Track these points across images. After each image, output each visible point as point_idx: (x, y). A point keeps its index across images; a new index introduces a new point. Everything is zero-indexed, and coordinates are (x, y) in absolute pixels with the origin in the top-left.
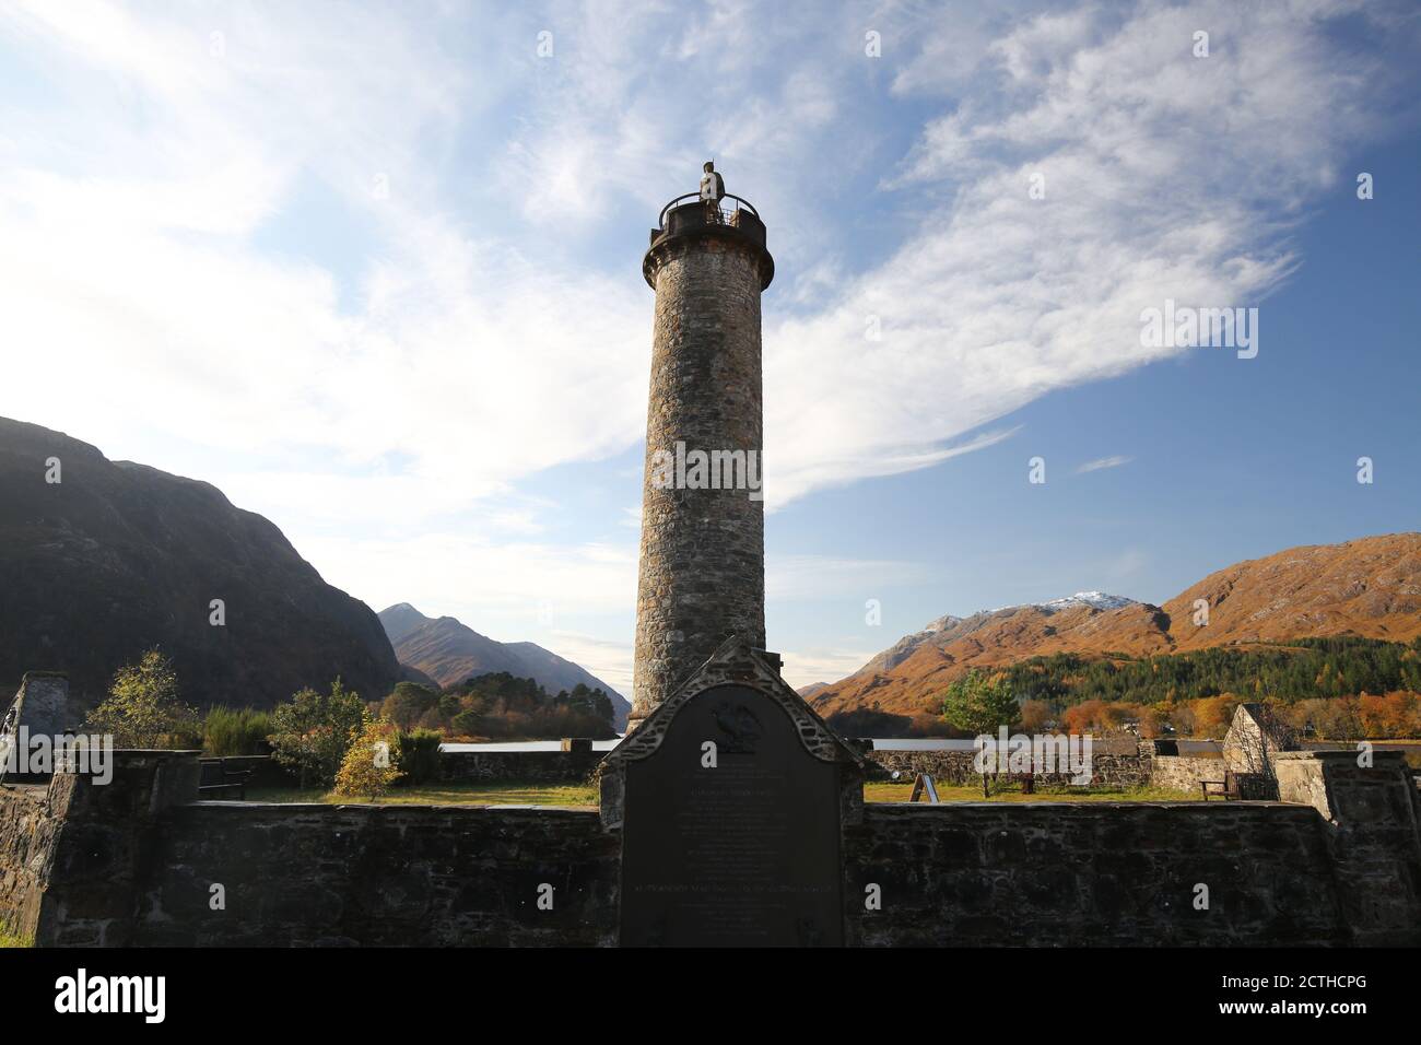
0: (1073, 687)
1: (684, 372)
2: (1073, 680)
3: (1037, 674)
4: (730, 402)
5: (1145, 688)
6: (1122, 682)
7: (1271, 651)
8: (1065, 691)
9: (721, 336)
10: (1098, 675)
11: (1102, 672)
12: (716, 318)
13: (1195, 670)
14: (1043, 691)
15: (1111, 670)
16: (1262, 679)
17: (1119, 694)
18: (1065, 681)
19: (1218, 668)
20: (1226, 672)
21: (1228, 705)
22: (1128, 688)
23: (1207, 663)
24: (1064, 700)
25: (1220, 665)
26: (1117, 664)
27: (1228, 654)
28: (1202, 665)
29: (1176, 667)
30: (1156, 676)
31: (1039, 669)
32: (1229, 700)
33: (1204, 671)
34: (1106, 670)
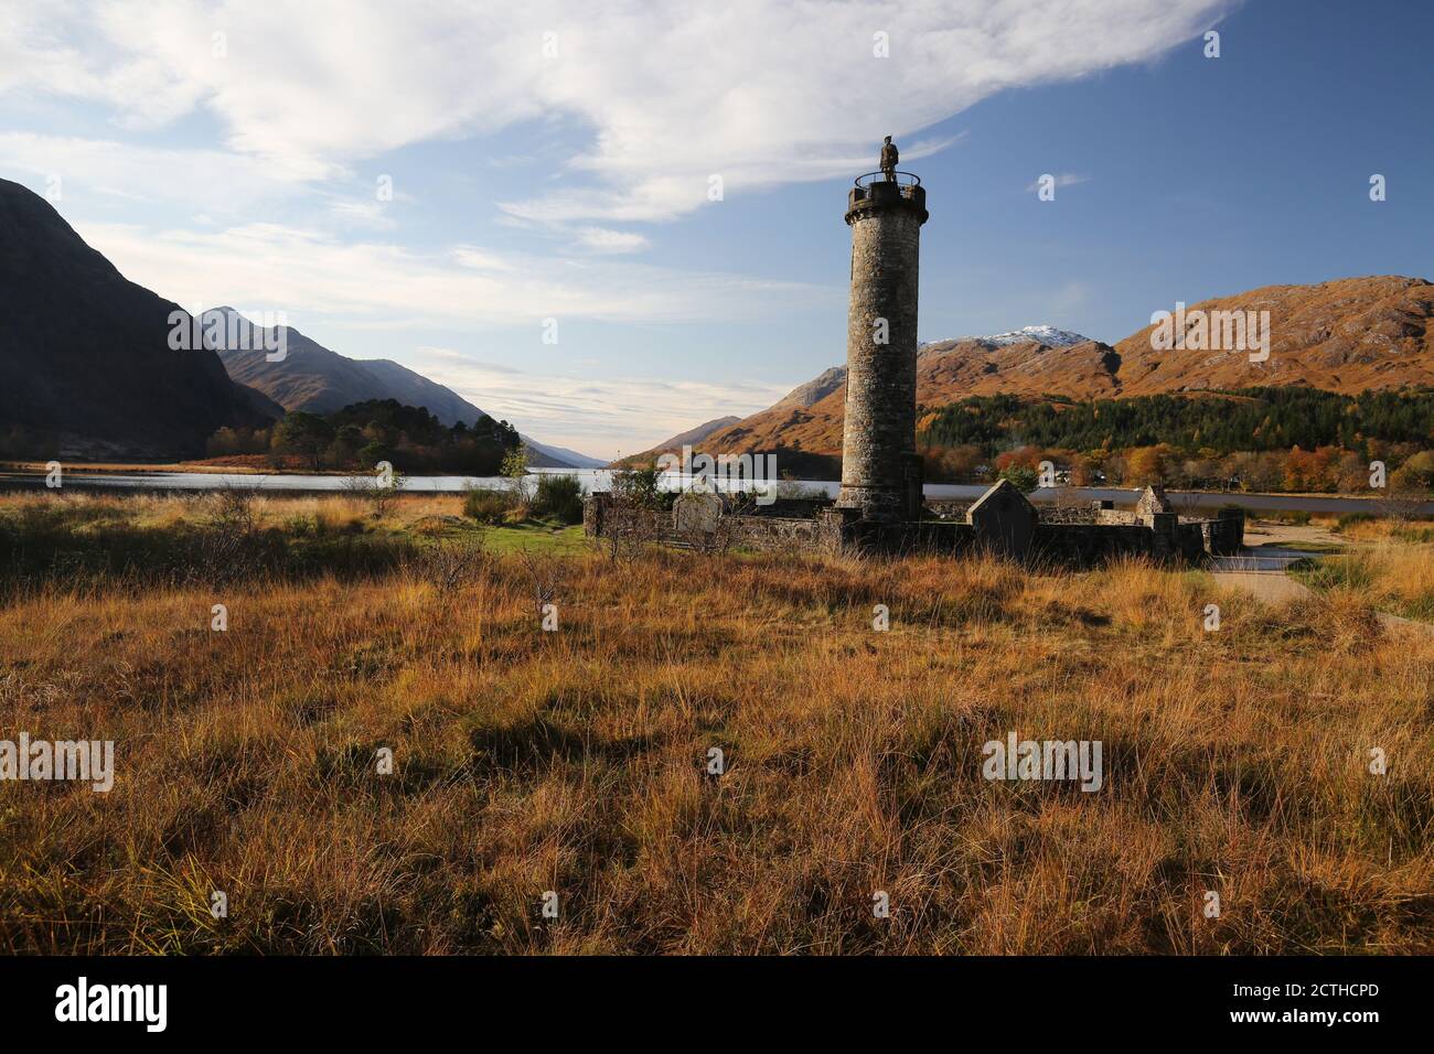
0: (1008, 430)
1: (880, 295)
2: (1011, 423)
3: (972, 415)
4: (906, 315)
5: (1083, 434)
6: (1059, 427)
7: (1218, 400)
8: (1000, 434)
9: (903, 273)
10: (1036, 419)
11: (1040, 416)
12: (901, 261)
13: (1137, 417)
14: (977, 433)
15: (1050, 413)
16: (1201, 429)
17: (1054, 439)
18: (1000, 424)
19: (1161, 416)
20: (1168, 420)
21: (1161, 455)
22: (1065, 434)
23: (1150, 411)
24: (997, 444)
25: (1163, 412)
26: (1057, 407)
27: (1173, 402)
28: (1145, 412)
29: (1118, 413)
30: (1095, 422)
31: (976, 411)
32: (1164, 451)
33: (1145, 419)
34: (1045, 413)
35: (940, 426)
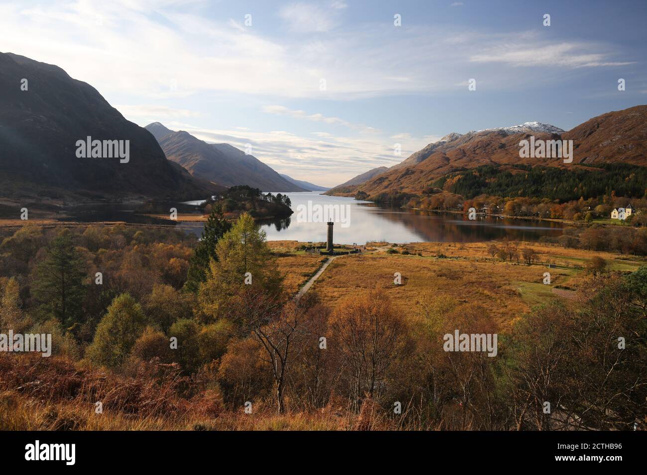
0: (490, 183)
2: (492, 180)
3: (475, 177)
5: (518, 186)
6: (510, 182)
7: (581, 169)
8: (485, 185)
10: (502, 178)
11: (504, 177)
13: (543, 179)
14: (476, 185)
15: (510, 175)
17: (506, 188)
18: (487, 181)
19: (553, 179)
20: (555, 180)
22: (511, 186)
24: (483, 189)
25: (554, 176)
26: (514, 172)
27: (561, 171)
30: (525, 180)
31: (477, 174)
33: (546, 179)
34: (506, 176)
35: (461, 181)
